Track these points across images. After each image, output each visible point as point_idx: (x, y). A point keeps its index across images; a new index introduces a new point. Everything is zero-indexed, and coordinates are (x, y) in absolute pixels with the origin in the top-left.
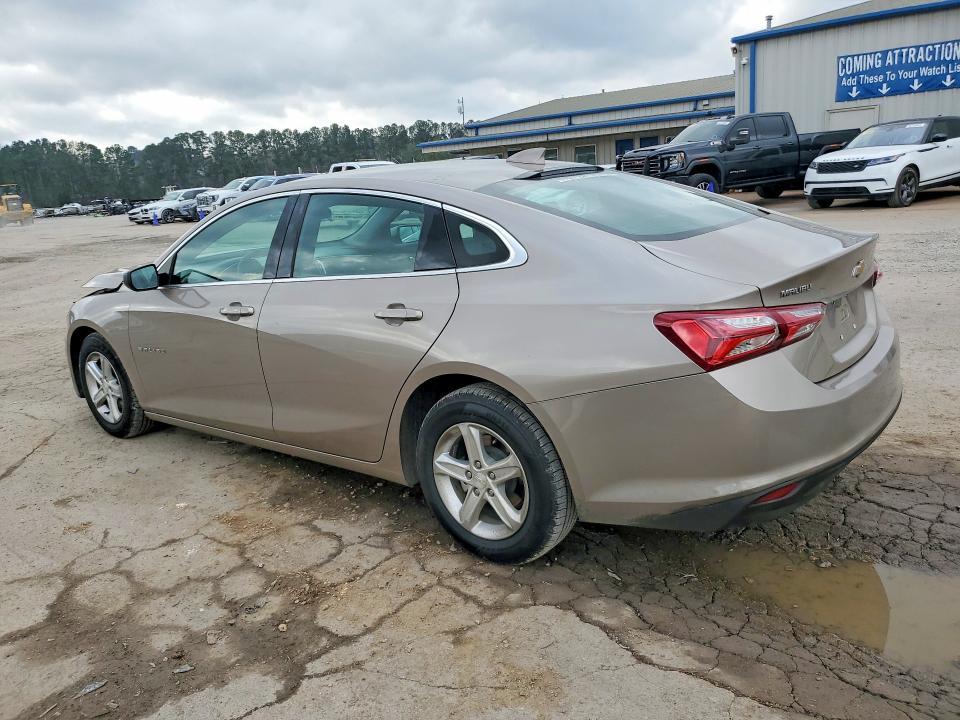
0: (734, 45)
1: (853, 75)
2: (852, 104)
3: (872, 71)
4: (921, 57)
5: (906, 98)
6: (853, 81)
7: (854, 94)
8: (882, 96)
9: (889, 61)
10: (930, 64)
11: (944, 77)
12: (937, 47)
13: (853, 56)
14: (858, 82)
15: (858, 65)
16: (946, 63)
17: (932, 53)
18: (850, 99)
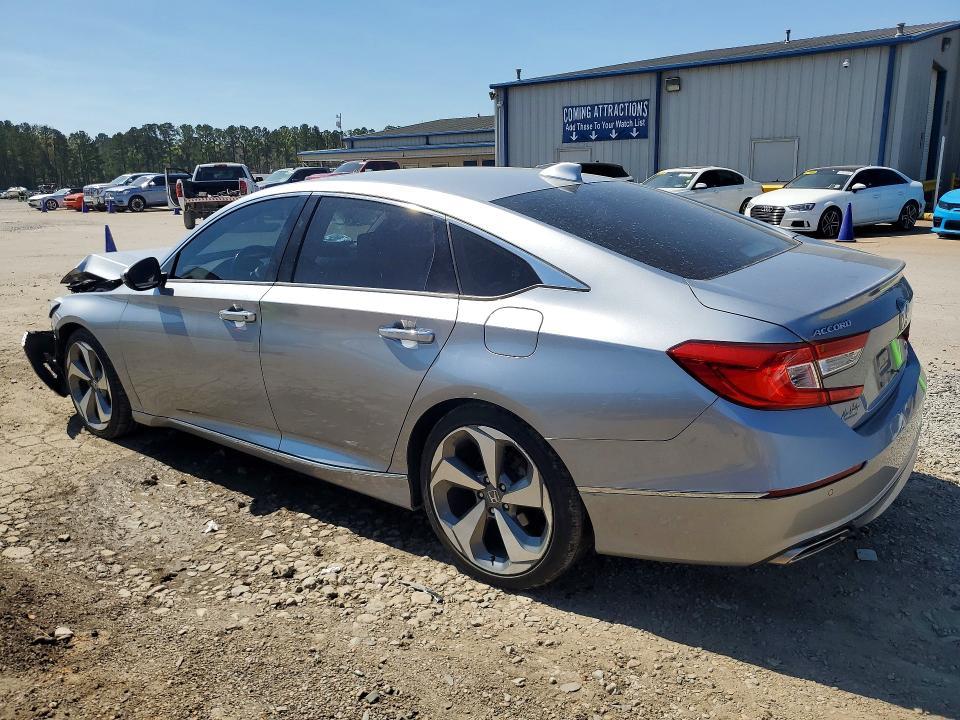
0: (493, 91)
1: (573, 123)
2: (574, 144)
3: (585, 121)
4: (616, 112)
5: (608, 143)
6: (572, 128)
7: (574, 138)
8: (591, 140)
9: (596, 114)
10: (623, 119)
11: (631, 129)
12: (626, 105)
13: (572, 107)
14: (576, 128)
15: (577, 114)
16: (633, 118)
17: (623, 110)
18: (571, 141)
